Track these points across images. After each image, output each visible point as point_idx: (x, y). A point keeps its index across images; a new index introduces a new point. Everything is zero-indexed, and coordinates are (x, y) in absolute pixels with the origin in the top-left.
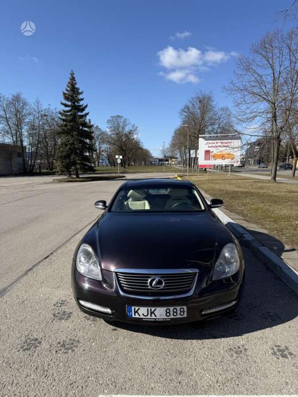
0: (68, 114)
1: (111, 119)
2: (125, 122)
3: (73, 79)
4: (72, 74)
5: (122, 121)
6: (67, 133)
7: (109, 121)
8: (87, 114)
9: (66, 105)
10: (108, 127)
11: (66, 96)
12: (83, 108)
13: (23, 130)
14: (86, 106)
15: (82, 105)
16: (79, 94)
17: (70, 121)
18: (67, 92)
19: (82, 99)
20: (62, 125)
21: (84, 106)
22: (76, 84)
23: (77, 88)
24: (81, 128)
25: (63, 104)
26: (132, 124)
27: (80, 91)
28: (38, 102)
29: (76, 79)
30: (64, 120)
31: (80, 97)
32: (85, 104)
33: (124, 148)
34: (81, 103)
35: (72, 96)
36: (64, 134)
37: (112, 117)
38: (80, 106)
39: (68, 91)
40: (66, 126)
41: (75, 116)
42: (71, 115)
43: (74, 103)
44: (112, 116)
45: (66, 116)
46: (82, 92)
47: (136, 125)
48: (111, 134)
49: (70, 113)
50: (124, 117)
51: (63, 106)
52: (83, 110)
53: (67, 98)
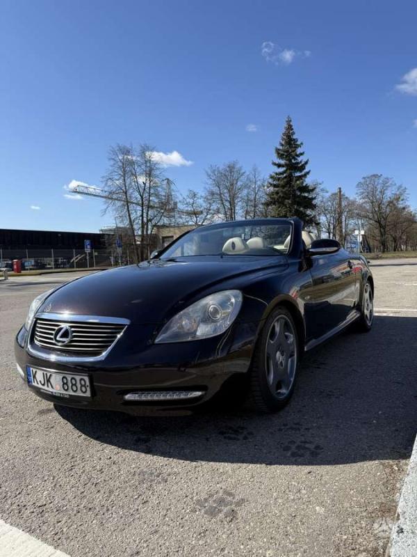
0: (282, 176)
1: (362, 181)
2: (385, 183)
3: (290, 127)
4: (289, 122)
5: (381, 182)
6: (279, 203)
7: (360, 184)
8: (308, 173)
9: (279, 166)
10: (357, 194)
11: (278, 154)
12: (303, 165)
13: (237, 208)
14: (306, 163)
15: (301, 162)
16: (297, 146)
17: (283, 187)
18: (281, 148)
19: (302, 154)
20: (272, 193)
21: (303, 163)
22: (293, 133)
23: (294, 140)
24: (299, 194)
25: (275, 164)
26: (398, 185)
27: (299, 143)
28: (255, 170)
29: (293, 127)
30: (275, 186)
31: (299, 151)
32: (305, 160)
33: (383, 223)
34: (299, 159)
35: (287, 151)
36: (274, 204)
37: (364, 178)
38: (298, 163)
39: (282, 145)
40: (277, 193)
41: (290, 177)
42: (285, 177)
43: (290, 161)
44: (365, 176)
45: (279, 179)
46: (302, 144)
47: (404, 186)
48: (362, 204)
49: (285, 175)
50: (384, 176)
51: (276, 167)
52: (303, 168)
53: (281, 156)
